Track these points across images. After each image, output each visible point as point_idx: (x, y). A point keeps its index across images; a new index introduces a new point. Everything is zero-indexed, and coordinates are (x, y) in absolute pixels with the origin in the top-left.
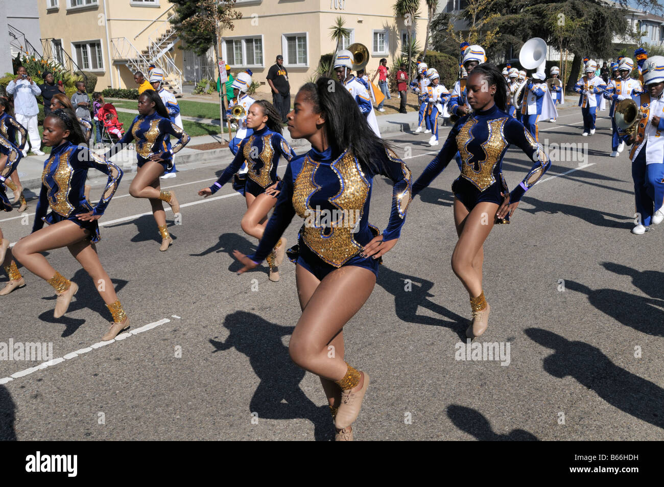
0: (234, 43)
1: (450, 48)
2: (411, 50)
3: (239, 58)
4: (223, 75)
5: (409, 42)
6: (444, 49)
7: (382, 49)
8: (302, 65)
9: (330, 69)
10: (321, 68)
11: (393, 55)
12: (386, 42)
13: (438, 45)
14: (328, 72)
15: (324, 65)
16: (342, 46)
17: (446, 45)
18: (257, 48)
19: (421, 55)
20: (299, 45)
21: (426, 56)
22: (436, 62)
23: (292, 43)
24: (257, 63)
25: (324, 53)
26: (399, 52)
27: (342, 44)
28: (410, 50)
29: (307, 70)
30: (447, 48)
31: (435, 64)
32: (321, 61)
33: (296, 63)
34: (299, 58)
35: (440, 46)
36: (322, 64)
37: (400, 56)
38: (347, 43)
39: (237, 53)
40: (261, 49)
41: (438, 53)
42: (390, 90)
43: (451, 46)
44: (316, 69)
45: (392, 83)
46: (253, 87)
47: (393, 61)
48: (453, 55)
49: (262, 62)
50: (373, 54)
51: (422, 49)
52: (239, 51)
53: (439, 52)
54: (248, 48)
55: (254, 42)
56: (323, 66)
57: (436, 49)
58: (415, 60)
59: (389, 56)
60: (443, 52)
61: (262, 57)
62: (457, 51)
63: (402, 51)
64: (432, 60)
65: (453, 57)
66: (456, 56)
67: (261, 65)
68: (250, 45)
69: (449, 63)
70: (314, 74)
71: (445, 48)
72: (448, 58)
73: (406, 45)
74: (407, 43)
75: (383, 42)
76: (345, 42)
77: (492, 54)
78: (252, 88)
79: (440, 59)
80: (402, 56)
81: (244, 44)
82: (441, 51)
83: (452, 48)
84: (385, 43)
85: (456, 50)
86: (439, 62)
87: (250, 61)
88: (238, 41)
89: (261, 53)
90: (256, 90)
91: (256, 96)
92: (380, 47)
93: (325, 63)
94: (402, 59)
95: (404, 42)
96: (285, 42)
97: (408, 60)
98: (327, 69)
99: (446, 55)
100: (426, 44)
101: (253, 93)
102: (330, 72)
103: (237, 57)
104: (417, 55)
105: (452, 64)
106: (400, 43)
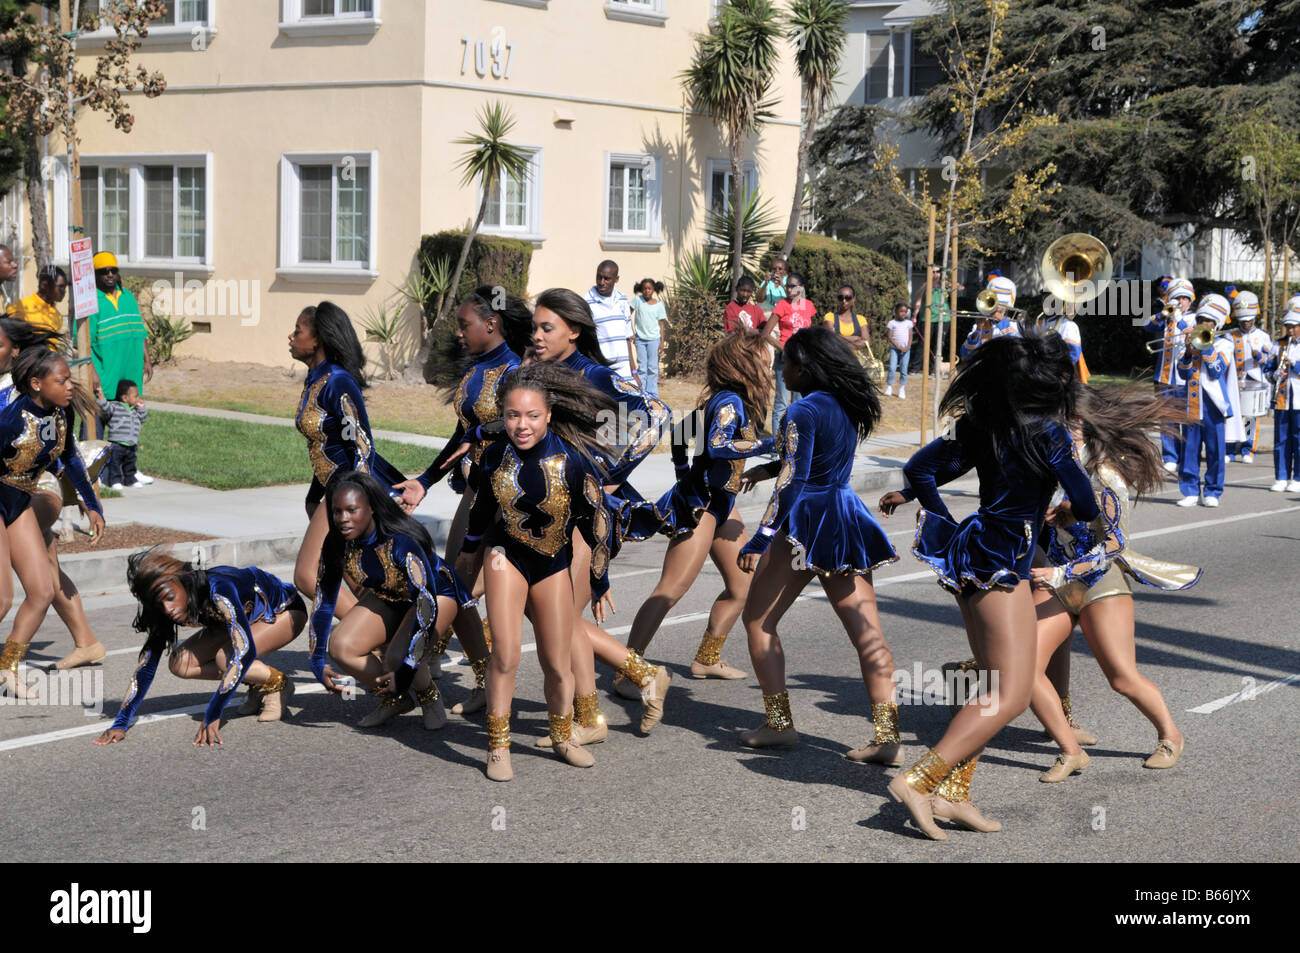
0: (101, 180)
1: (877, 228)
2: (740, 230)
3: (117, 231)
4: (82, 291)
5: (734, 200)
6: (855, 231)
7: (637, 221)
8: (353, 267)
9: (455, 286)
10: (419, 280)
11: (677, 243)
12: (654, 198)
13: (832, 213)
14: (446, 296)
15: (432, 269)
16: (497, 208)
17: (862, 215)
18: (185, 199)
19: (776, 248)
20: (341, 195)
21: (794, 253)
22: (828, 274)
23: (318, 188)
24: (184, 253)
25: (432, 230)
26: (697, 236)
27: (497, 198)
28: (734, 231)
29: (370, 285)
30: (867, 225)
31: (823, 279)
32: (420, 256)
33: (327, 258)
34: (341, 242)
35: (843, 218)
36: (424, 266)
37: (701, 251)
38: (516, 197)
39: (109, 216)
40: (201, 204)
41: (832, 244)
42: (662, 366)
43: (880, 218)
44: (400, 281)
45: (672, 343)
46: (167, 340)
47: (677, 265)
48: (886, 250)
49: (201, 252)
50: (607, 239)
51: (780, 227)
52: (117, 209)
53: (835, 237)
54: (152, 200)
55: (176, 180)
56: (427, 274)
57: (826, 227)
58: (754, 268)
59: (664, 248)
60: (855, 241)
61: (202, 232)
62: (900, 240)
63: (709, 232)
64: (812, 266)
65: (888, 260)
66: (898, 254)
67: (197, 259)
68: (162, 186)
69: (874, 279)
70: (395, 299)
71: (858, 224)
72: (869, 262)
73: (721, 210)
74: (727, 205)
75: (642, 196)
76: (510, 193)
77: (1023, 251)
78: (159, 340)
79: (843, 263)
80: (710, 249)
81: (138, 184)
82: (843, 235)
83: (884, 228)
84: (648, 202)
85: (896, 234)
86: (839, 273)
87: (159, 243)
88: (116, 172)
89: (202, 217)
90: (177, 350)
91: (175, 371)
92: (631, 215)
93: (435, 263)
94: (709, 258)
95: (717, 198)
96: (293, 185)
97: (731, 263)
98: (441, 283)
99: (863, 251)
100: (795, 211)
101: (162, 359)
102: (452, 295)
103: (109, 226)
104: (763, 249)
105: (884, 283)
106: (701, 203)
